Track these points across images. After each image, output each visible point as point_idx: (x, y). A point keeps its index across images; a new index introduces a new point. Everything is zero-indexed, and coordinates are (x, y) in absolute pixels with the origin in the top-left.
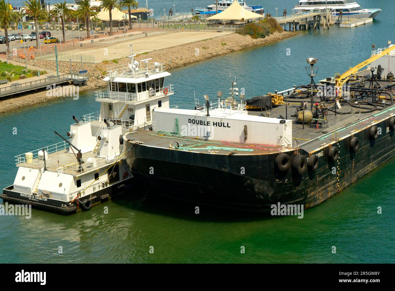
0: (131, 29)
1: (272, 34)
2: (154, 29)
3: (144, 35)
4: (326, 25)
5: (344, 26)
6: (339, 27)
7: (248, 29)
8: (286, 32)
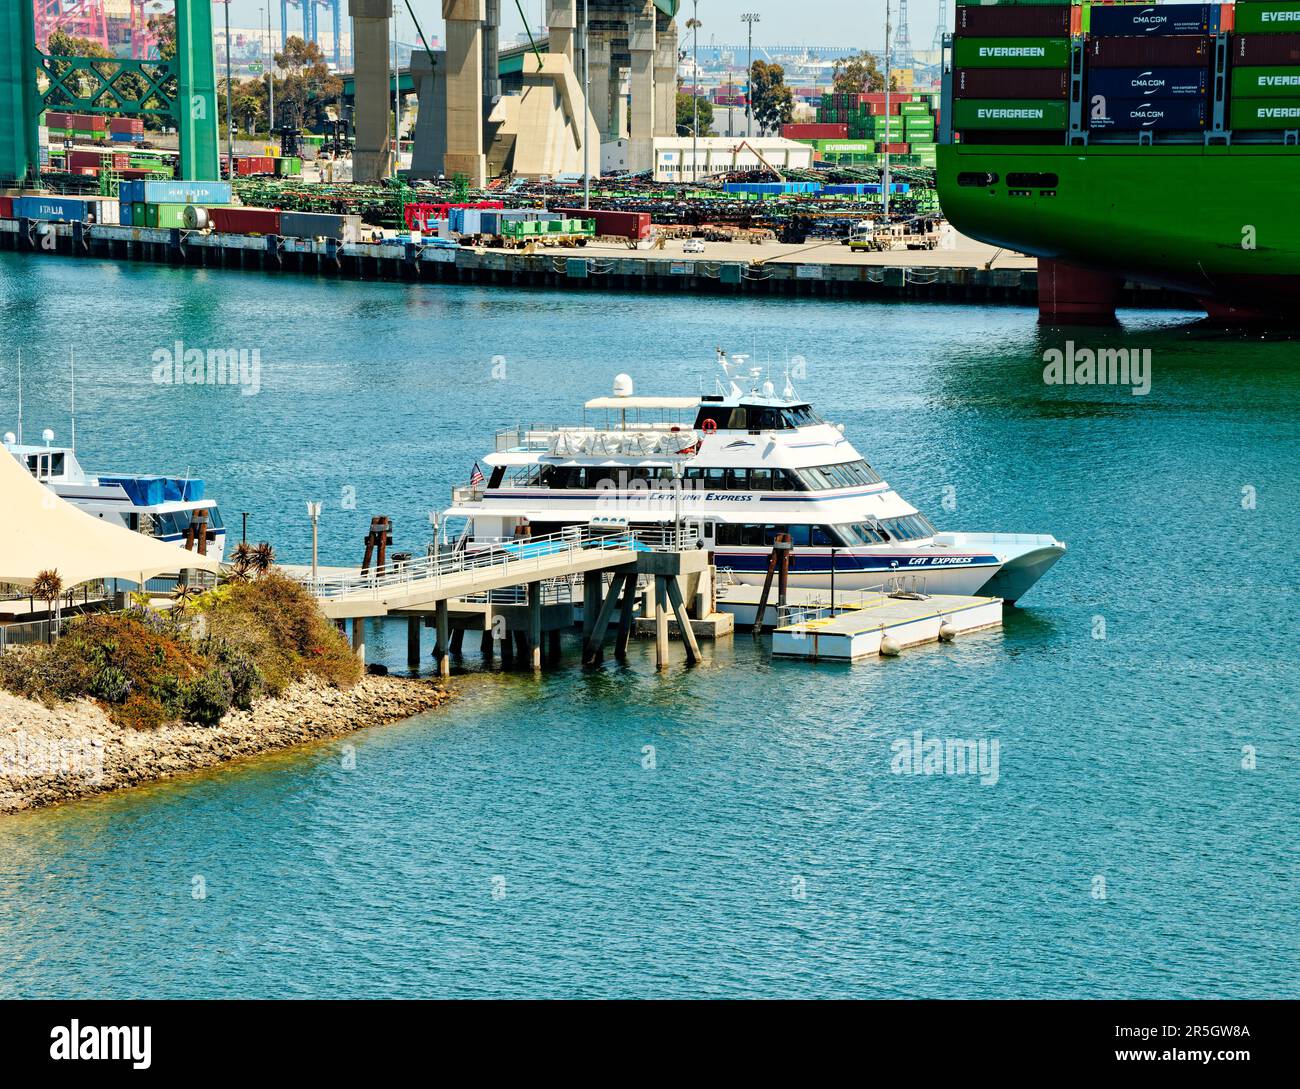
1: (274, 692)
7: (89, 658)
8: (384, 685)
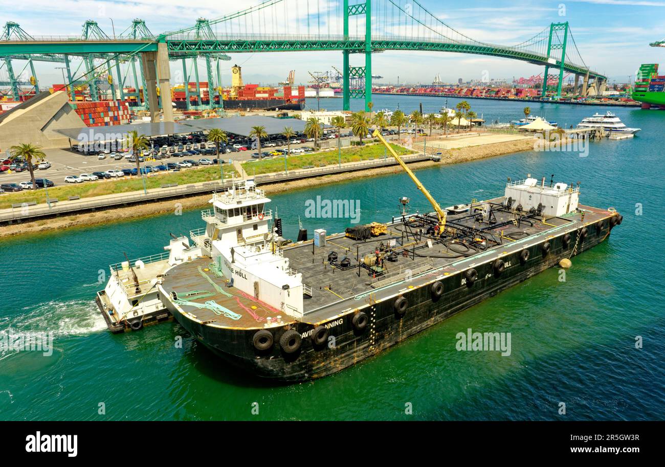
0: (470, 130)
2: (484, 132)
3: (478, 135)
4: (599, 137)
5: (612, 138)
6: (608, 139)
